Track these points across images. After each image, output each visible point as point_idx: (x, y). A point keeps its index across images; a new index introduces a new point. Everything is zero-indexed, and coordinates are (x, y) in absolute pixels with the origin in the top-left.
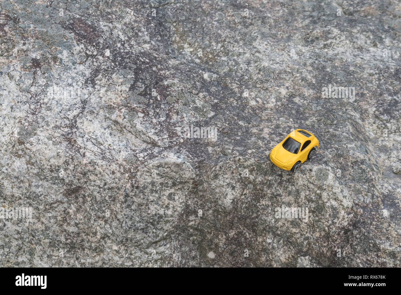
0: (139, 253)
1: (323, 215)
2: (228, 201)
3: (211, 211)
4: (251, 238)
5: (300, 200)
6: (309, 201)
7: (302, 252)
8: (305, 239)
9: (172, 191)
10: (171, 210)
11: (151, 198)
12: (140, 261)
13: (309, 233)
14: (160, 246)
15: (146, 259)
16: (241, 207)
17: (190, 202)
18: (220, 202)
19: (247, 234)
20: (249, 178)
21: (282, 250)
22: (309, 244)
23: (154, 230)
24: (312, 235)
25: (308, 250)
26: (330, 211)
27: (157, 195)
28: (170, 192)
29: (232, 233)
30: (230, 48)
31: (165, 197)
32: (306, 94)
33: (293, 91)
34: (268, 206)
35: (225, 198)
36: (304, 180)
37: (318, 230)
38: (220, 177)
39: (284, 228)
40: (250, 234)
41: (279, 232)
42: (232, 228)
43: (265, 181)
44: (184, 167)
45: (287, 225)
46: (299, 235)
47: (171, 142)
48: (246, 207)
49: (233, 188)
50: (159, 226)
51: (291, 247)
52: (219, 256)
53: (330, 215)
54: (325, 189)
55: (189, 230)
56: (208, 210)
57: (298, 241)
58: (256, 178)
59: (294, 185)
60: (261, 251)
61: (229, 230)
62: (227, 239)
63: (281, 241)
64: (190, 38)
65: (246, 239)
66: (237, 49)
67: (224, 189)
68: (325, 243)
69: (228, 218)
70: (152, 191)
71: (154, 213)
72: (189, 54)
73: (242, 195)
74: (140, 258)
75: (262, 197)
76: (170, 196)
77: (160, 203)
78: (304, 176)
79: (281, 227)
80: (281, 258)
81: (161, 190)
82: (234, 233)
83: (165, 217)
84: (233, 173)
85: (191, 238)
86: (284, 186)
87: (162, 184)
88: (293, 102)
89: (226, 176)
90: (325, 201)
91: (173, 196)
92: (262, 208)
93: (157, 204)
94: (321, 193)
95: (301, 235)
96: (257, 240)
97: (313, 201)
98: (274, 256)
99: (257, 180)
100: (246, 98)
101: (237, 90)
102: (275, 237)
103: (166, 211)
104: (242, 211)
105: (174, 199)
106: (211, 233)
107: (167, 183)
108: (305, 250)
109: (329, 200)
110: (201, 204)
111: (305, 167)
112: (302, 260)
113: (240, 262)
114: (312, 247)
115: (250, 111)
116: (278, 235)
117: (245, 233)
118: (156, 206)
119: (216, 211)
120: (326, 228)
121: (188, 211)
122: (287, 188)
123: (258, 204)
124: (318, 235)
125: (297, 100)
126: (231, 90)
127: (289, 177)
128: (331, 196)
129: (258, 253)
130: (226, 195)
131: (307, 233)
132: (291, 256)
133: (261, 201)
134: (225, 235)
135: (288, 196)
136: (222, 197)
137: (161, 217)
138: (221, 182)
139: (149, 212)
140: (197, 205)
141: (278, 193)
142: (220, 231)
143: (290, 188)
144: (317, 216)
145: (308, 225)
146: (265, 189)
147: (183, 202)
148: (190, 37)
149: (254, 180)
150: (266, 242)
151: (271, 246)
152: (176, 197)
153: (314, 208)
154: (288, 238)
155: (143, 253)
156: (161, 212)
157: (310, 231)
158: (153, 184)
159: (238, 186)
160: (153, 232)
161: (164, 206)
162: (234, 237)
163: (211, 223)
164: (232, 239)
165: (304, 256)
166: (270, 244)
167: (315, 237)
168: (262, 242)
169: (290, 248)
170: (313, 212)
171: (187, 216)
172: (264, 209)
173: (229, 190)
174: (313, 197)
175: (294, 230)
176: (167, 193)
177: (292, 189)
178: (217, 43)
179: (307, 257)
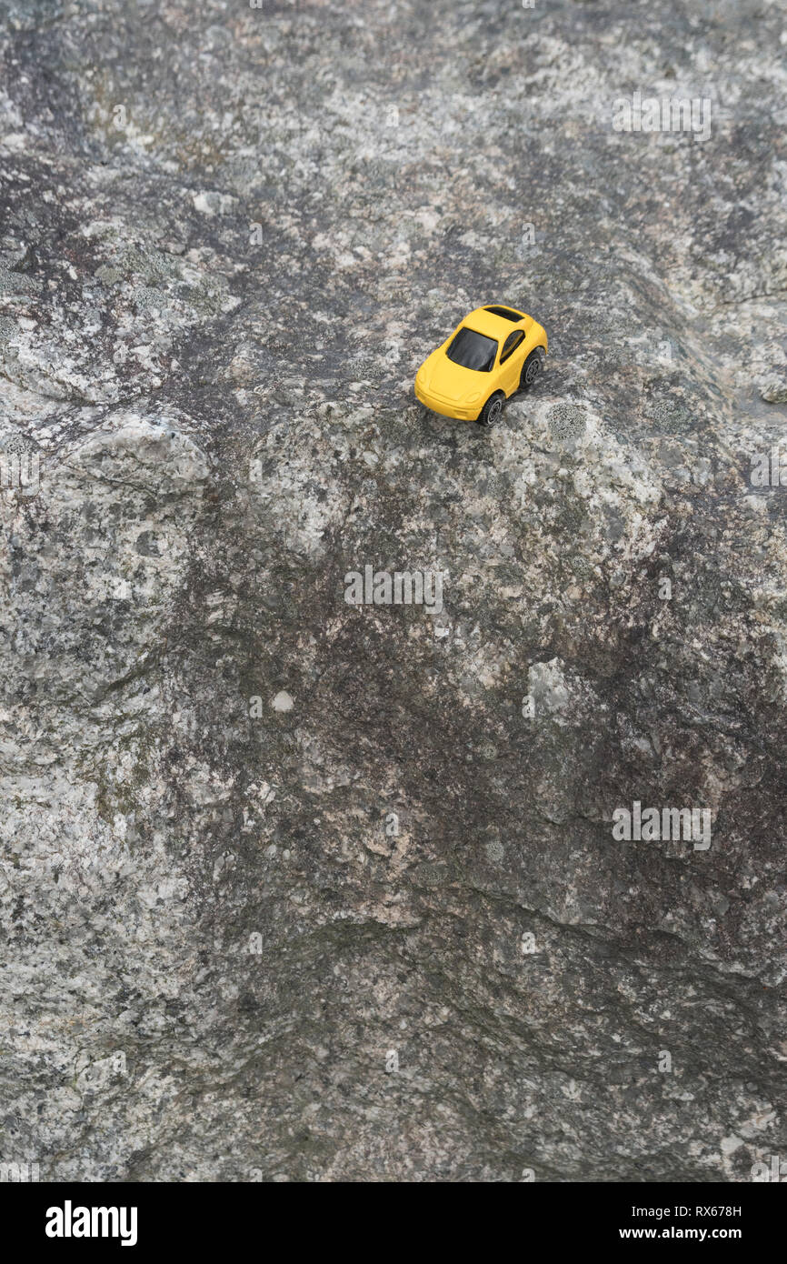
0: (74, 723)
1: (584, 535)
2: (310, 537)
3: (266, 574)
4: (390, 633)
5: (514, 503)
6: (539, 504)
7: (539, 650)
8: (541, 612)
9: (148, 526)
10: (151, 583)
11: (89, 554)
12: (78, 747)
13: (552, 593)
14: (132, 696)
15: (95, 737)
16: (350, 548)
17: (201, 554)
18: (289, 543)
19: (378, 623)
20: (363, 462)
21: (481, 653)
22: (554, 623)
23: (110, 650)
24: (560, 598)
25: (553, 642)
26: (600, 521)
27: (105, 545)
28: (143, 529)
29: (334, 629)
30: (260, 120)
31: (128, 548)
32: (495, 221)
33: (456, 216)
34: (426, 534)
35: (303, 528)
36: (519, 445)
37: (574, 580)
38: (281, 468)
39: (480, 591)
40: (384, 622)
41: (467, 605)
42: (331, 615)
43: (411, 465)
44: (173, 448)
45: (485, 580)
46: (523, 604)
47: (126, 388)
48: (364, 547)
49: (322, 496)
50: (122, 636)
51: (507, 642)
52: (305, 700)
53: (602, 532)
54: (581, 462)
55: (210, 639)
56: (257, 570)
57: (524, 619)
58: (382, 459)
59: (491, 464)
60: (423, 664)
61: (325, 620)
62: (322, 647)
63: (476, 630)
65: (375, 637)
66: (281, 121)
67: (296, 503)
68: (597, 612)
69: (318, 586)
70: (89, 533)
71: (102, 597)
72: (142, 152)
73: (348, 513)
74: (78, 737)
75: (406, 511)
76: (145, 545)
77: (116, 565)
78: (519, 435)
79: (471, 587)
80: (481, 678)
81: (116, 527)
82: (339, 625)
83: (138, 606)
84: (315, 452)
85: (219, 662)
86: (466, 471)
87: (114, 509)
88: (460, 247)
89: (297, 463)
90: (585, 493)
91: (151, 542)
92: (411, 543)
93: (108, 569)
94: (569, 476)
95: (530, 602)
96: (406, 635)
97: (550, 502)
98: (460, 675)
99: (387, 465)
100: (325, 251)
101: (295, 231)
102: (456, 619)
103: (137, 589)
104: (356, 559)
105: (156, 551)
106: (273, 638)
107: (130, 504)
108: (544, 642)
109: (594, 490)
110: (237, 555)
111: (516, 409)
112: (539, 671)
113: (366, 707)
114: (565, 630)
115: (341, 283)
116: (465, 612)
117: (371, 622)
118: (106, 576)
119: (280, 570)
120: (598, 570)
121: (199, 581)
122: (473, 473)
123: (398, 532)
124: (575, 593)
125: (469, 239)
126: (280, 233)
127: (477, 442)
128: (601, 479)
129: (415, 674)
130: (305, 518)
131: (544, 593)
132: (508, 668)
133: (405, 523)
134: (316, 636)
135: (481, 496)
136: (294, 525)
137: (124, 607)
138: (286, 483)
139: (89, 595)
140: (224, 558)
141: (450, 491)
142: (300, 628)
143: (483, 471)
144: (567, 540)
145: (546, 570)
146: (413, 487)
147: (182, 557)
148: (138, 103)
149: (379, 467)
150: (433, 637)
151: (448, 648)
152: (162, 545)
153: (557, 520)
154: (493, 618)
155: (85, 720)
156: (122, 592)
157: (553, 587)
158: (89, 510)
159: (334, 489)
160: (107, 655)
161: (130, 574)
162: (340, 638)
163: (272, 609)
164: (335, 645)
165: (546, 659)
166: (444, 640)
167: (568, 602)
168: (423, 638)
169: (502, 644)
170: (555, 531)
171: (200, 596)
172: (415, 545)
173: (311, 503)
174: (550, 488)
175: (508, 592)
176: (133, 534)
177: (488, 474)
178: (221, 111)
179: (554, 662)
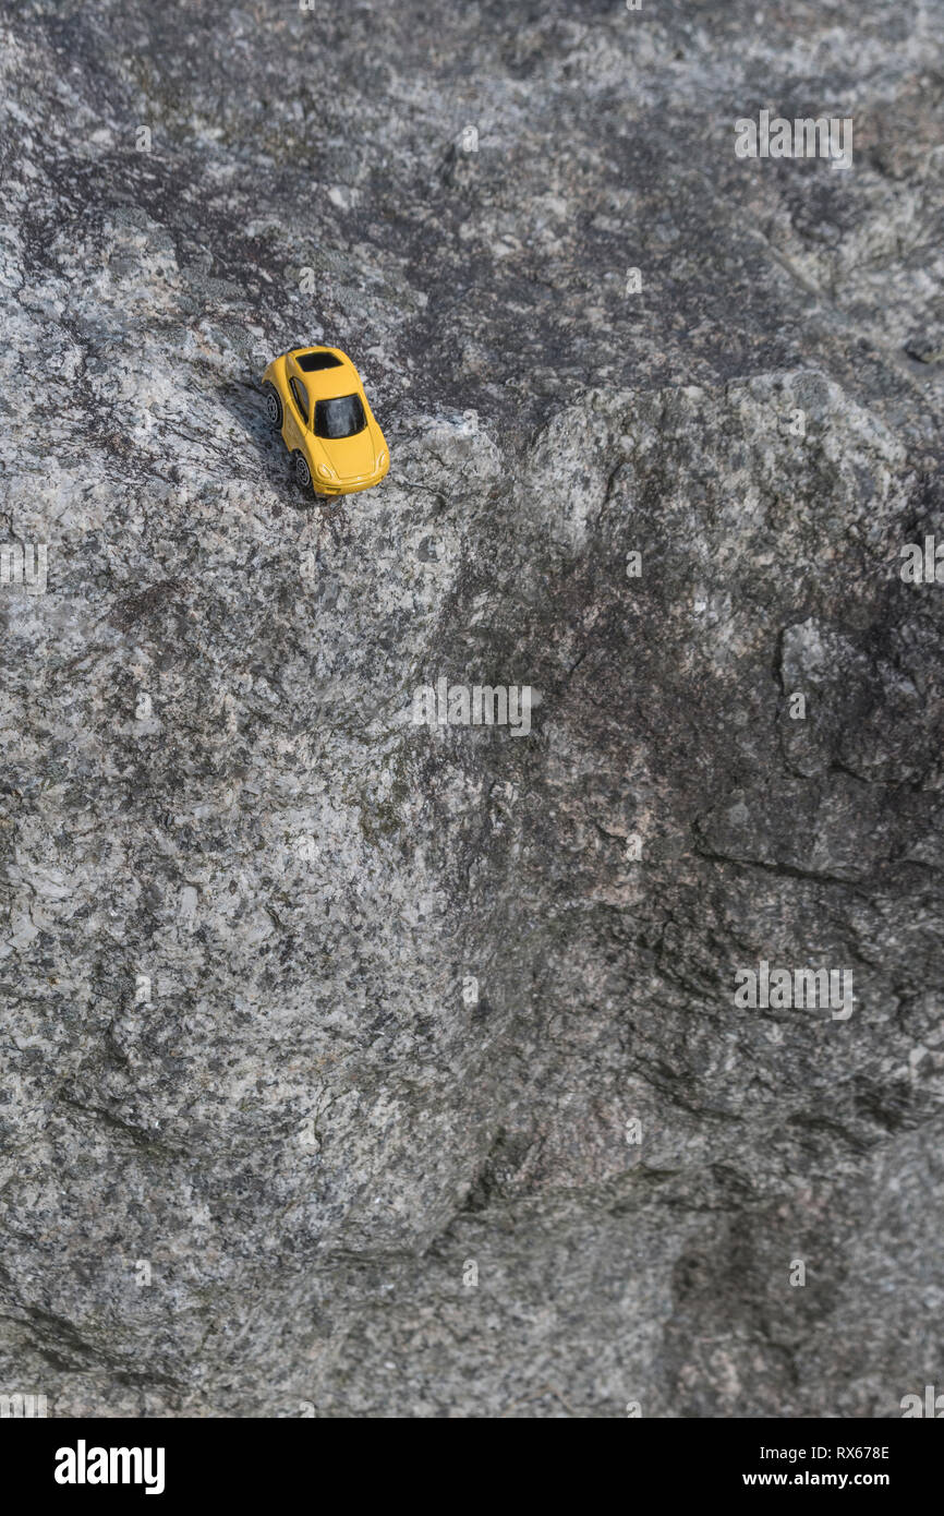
0: (346, 746)
1: (838, 498)
2: (577, 530)
3: (528, 568)
4: (649, 614)
5: (765, 474)
6: (787, 471)
7: (792, 612)
8: (795, 575)
9: (429, 530)
10: (428, 590)
11: (383, 565)
12: (347, 771)
13: (805, 555)
14: (397, 710)
15: (363, 757)
16: (610, 536)
17: (472, 556)
18: (555, 535)
19: (635, 605)
20: (620, 447)
21: (732, 623)
22: (809, 585)
23: (390, 664)
24: (812, 560)
25: (807, 603)
26: (851, 483)
27: (393, 554)
28: (425, 535)
29: (592, 617)
30: (334, 108)
31: (411, 556)
32: (619, 205)
33: (579, 201)
34: (683, 512)
35: (569, 519)
36: (768, 417)
37: (827, 541)
38: (555, 459)
39: (733, 564)
40: (641, 604)
41: (722, 577)
42: (589, 603)
43: (666, 446)
44: (475, 446)
45: (739, 551)
46: (776, 571)
47: (383, 391)
48: (623, 532)
49: (586, 482)
50: (401, 648)
51: (759, 609)
52: (557, 692)
53: (854, 493)
54: (829, 428)
55: (465, 643)
56: (521, 566)
57: (778, 585)
58: (638, 443)
59: (741, 437)
60: (682, 641)
61: (581, 610)
62: (578, 638)
63: (728, 601)
64: (200, 99)
65: (634, 620)
66: (358, 110)
67: (564, 493)
68: (853, 569)
69: (577, 575)
70: (383, 543)
71: (390, 610)
73: (607, 499)
74: (347, 760)
75: (664, 491)
76: (426, 552)
77: (400, 575)
78: (767, 407)
79: (726, 559)
80: (733, 648)
81: (404, 535)
82: (596, 613)
83: (417, 615)
84: (582, 440)
85: (469, 665)
86: (719, 447)
87: (406, 515)
88: (597, 232)
89: (568, 453)
90: (835, 457)
91: (431, 548)
92: (670, 522)
93: (393, 579)
94: (818, 442)
95: (783, 568)
96: (666, 614)
97: (799, 470)
98: (713, 647)
99: (642, 447)
100: (477, 241)
101: (435, 222)
102: (711, 592)
103: (417, 597)
104: (614, 545)
105: (434, 555)
106: (527, 633)
107: (420, 510)
108: (798, 604)
109: (842, 454)
110: (505, 553)
111: (759, 382)
112: (795, 633)
113: (620, 689)
114: (820, 591)
115: (507, 272)
116: (719, 585)
117: (629, 606)
118: (392, 587)
119: (544, 564)
120: (854, 530)
121: (470, 582)
122: (727, 447)
123: (657, 513)
124: (828, 554)
125: (603, 222)
126: (421, 224)
127: (725, 417)
128: (848, 442)
129: (674, 651)
130: (571, 508)
131: (796, 557)
132: (761, 634)
133: (663, 503)
134: (573, 626)
135: (735, 470)
136: (560, 517)
137: (407, 617)
138: (558, 475)
139: (379, 609)
140: (493, 558)
141: (708, 468)
142: (555, 620)
143: (736, 447)
144: (819, 504)
145: (798, 535)
146: (670, 467)
147: (455, 560)
148: (196, 94)
149: (634, 450)
150: (693, 614)
151: (704, 621)
152: (440, 549)
153: (808, 485)
154: (744, 588)
155: (355, 742)
156: (407, 603)
157: (805, 551)
158: (385, 520)
159: (595, 477)
160: (387, 670)
161: (412, 583)
162: (597, 625)
163: (529, 605)
164: (591, 633)
165: (802, 621)
166: (702, 615)
167: (821, 563)
168: (684, 615)
169: (753, 611)
170: (808, 497)
171: (469, 599)
172: (675, 524)
173: (577, 491)
174: (800, 456)
175: (763, 560)
176: (415, 542)
177: (741, 448)
178: (288, 99)
179: (809, 622)
